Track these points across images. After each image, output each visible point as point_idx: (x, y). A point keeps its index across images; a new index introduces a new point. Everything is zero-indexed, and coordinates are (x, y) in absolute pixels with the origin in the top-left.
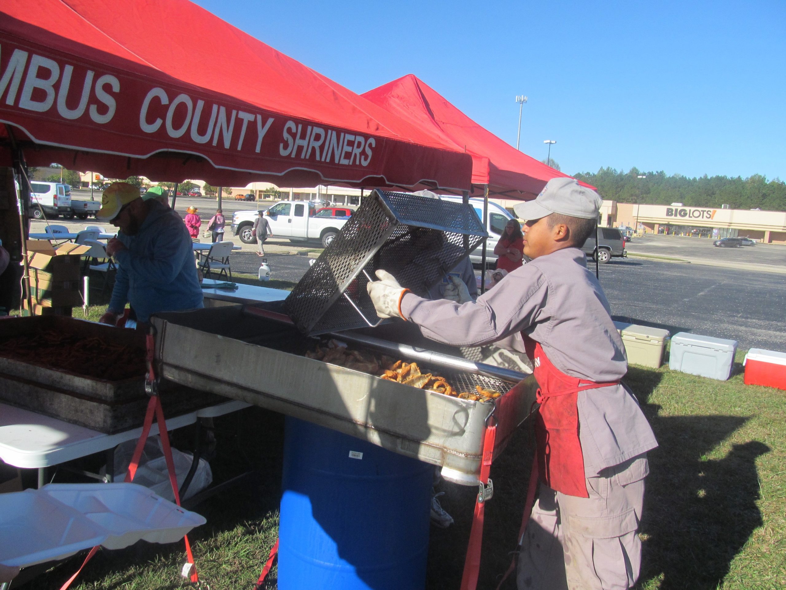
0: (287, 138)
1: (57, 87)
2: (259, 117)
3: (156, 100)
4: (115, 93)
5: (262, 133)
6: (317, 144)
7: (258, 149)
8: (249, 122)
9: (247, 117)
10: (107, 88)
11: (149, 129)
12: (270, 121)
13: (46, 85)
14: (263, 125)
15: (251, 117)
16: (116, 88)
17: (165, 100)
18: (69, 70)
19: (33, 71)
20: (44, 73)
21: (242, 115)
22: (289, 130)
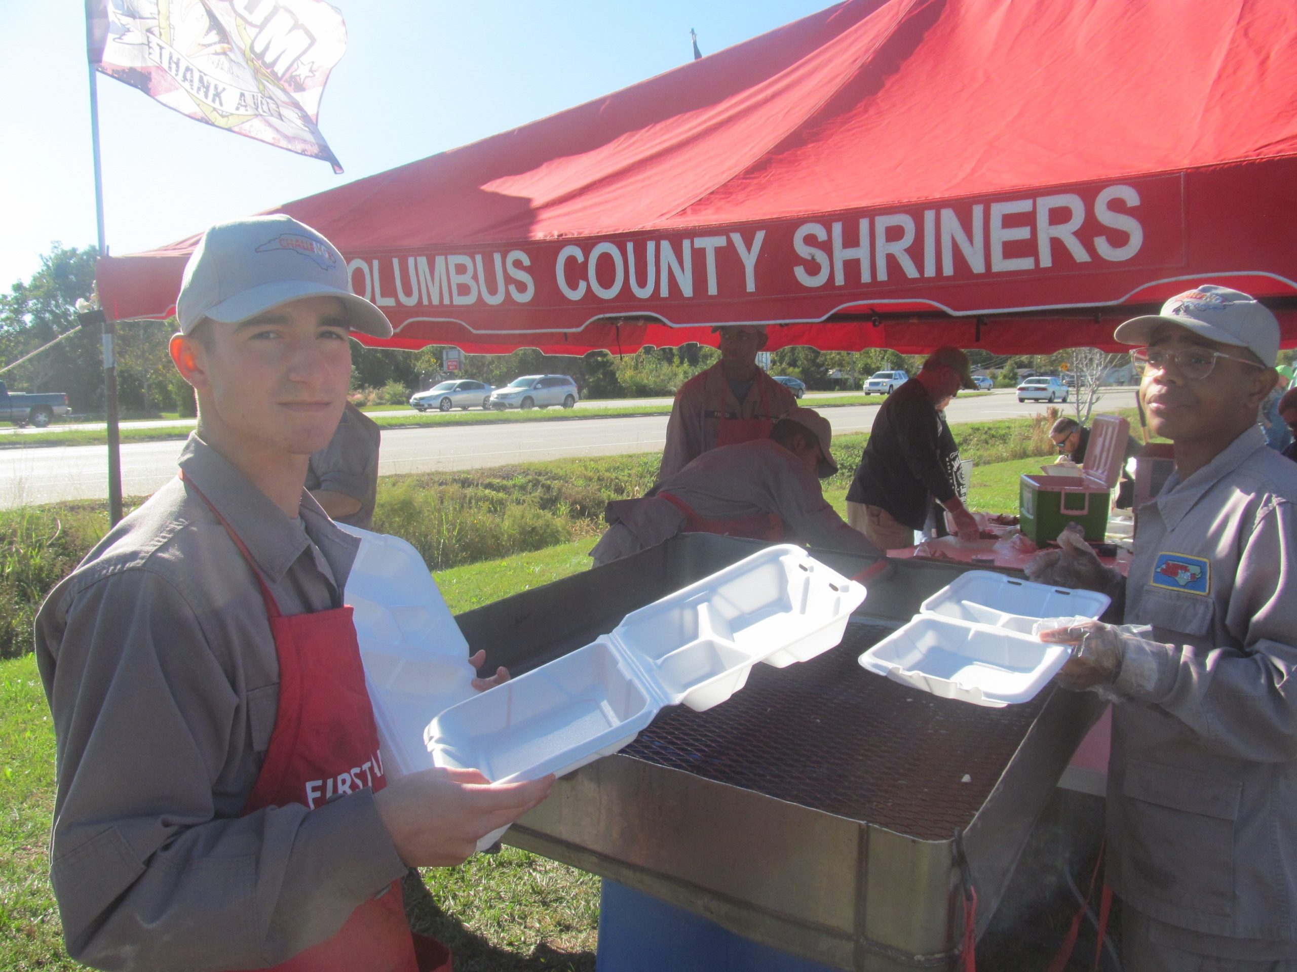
0: (811, 254)
1: (475, 277)
2: (737, 238)
3: (571, 260)
4: (526, 267)
5: (749, 260)
6: (898, 248)
7: (751, 287)
8: (718, 250)
9: (710, 244)
10: (518, 264)
11: (576, 295)
12: (760, 236)
13: (466, 279)
14: (749, 247)
15: (721, 241)
16: (527, 262)
17: (580, 258)
18: (479, 258)
19: (452, 270)
20: (461, 269)
21: (699, 242)
22: (810, 240)
